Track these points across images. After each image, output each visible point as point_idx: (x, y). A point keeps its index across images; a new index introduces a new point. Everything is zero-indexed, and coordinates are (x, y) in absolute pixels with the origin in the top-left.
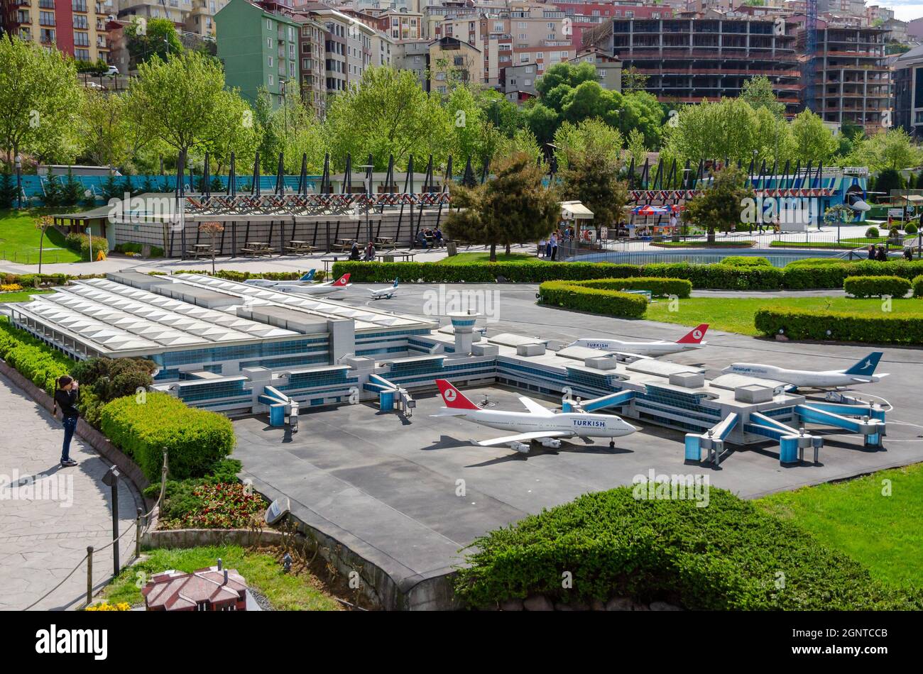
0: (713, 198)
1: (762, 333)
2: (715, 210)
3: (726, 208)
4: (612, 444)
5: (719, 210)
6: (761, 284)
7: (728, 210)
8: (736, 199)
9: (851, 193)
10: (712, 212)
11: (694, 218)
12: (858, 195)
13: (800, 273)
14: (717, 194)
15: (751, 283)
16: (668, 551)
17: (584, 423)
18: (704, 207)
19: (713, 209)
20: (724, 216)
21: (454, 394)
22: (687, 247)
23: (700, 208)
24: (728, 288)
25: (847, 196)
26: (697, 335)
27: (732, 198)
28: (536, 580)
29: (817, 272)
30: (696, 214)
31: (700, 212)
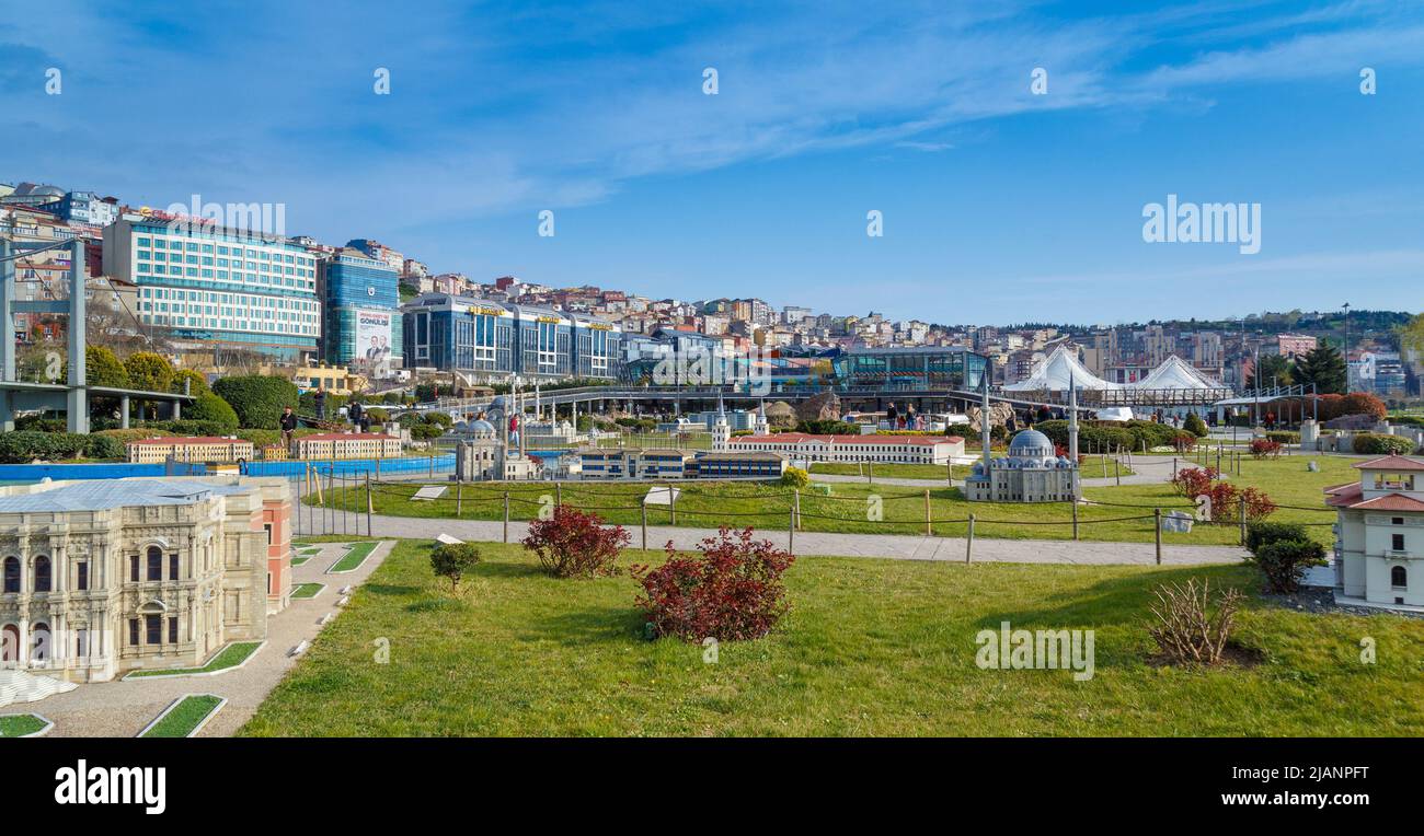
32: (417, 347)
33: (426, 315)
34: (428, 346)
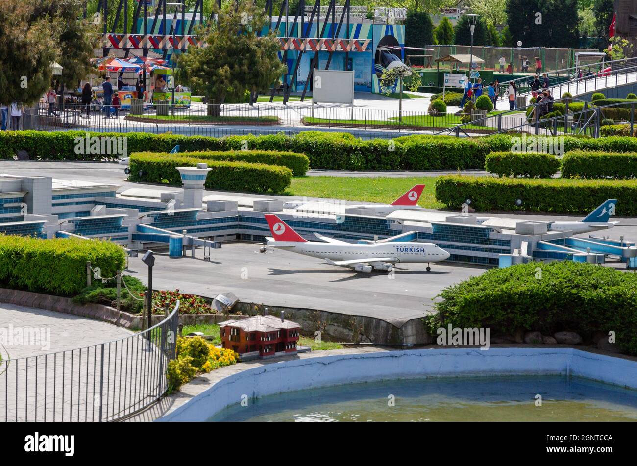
0: (221, 49)
1: (443, 205)
2: (226, 67)
3: (241, 65)
4: (428, 269)
5: (232, 67)
6: (379, 162)
7: (245, 68)
8: (255, 51)
9: (384, 48)
10: (221, 71)
11: (195, 79)
12: (394, 52)
13: (425, 149)
14: (226, 43)
15: (367, 161)
16: (574, 291)
17: (406, 250)
18: (208, 63)
19: (222, 66)
20: (238, 77)
21: (283, 227)
22: (189, 123)
23: (202, 63)
24: (339, 168)
25: (378, 52)
26: (413, 196)
27: (249, 50)
28: (488, 315)
29: (445, 148)
30: (196, 72)
31: (203, 70)
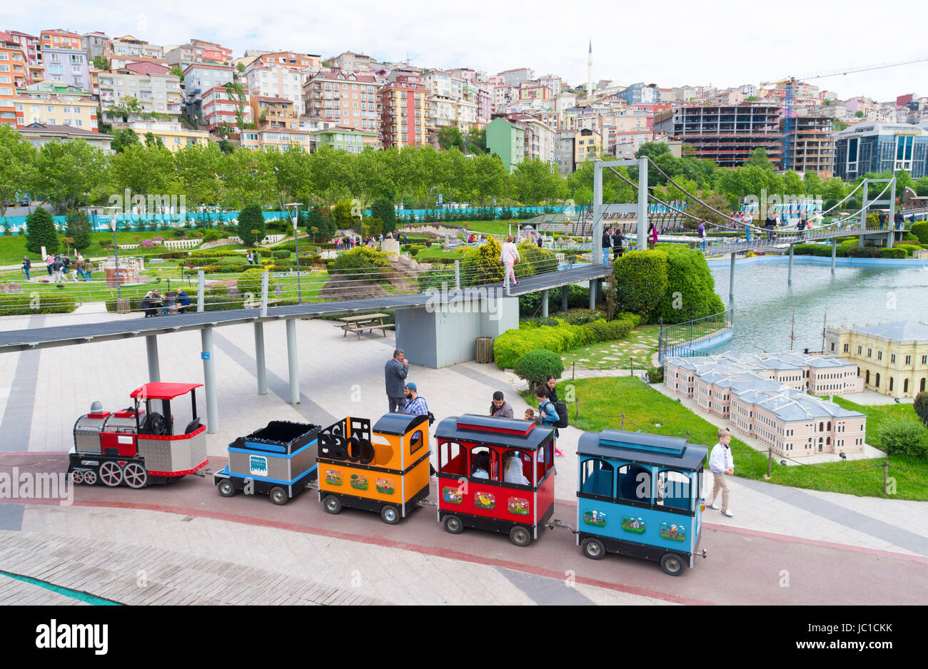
32: (848, 163)
33: (857, 140)
34: (857, 162)
